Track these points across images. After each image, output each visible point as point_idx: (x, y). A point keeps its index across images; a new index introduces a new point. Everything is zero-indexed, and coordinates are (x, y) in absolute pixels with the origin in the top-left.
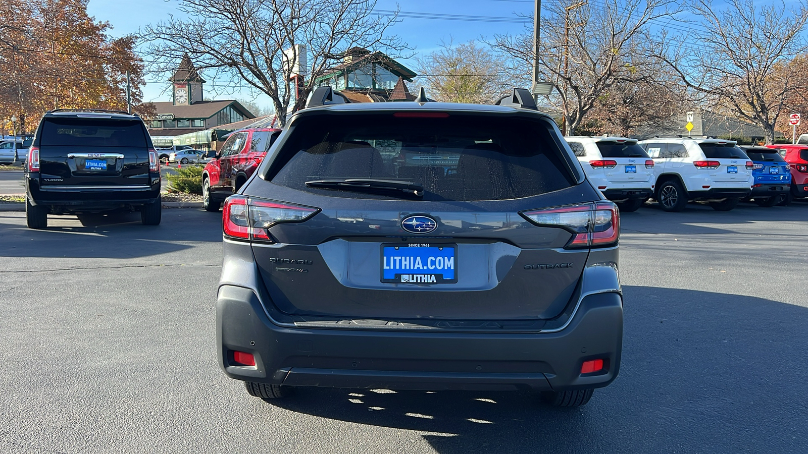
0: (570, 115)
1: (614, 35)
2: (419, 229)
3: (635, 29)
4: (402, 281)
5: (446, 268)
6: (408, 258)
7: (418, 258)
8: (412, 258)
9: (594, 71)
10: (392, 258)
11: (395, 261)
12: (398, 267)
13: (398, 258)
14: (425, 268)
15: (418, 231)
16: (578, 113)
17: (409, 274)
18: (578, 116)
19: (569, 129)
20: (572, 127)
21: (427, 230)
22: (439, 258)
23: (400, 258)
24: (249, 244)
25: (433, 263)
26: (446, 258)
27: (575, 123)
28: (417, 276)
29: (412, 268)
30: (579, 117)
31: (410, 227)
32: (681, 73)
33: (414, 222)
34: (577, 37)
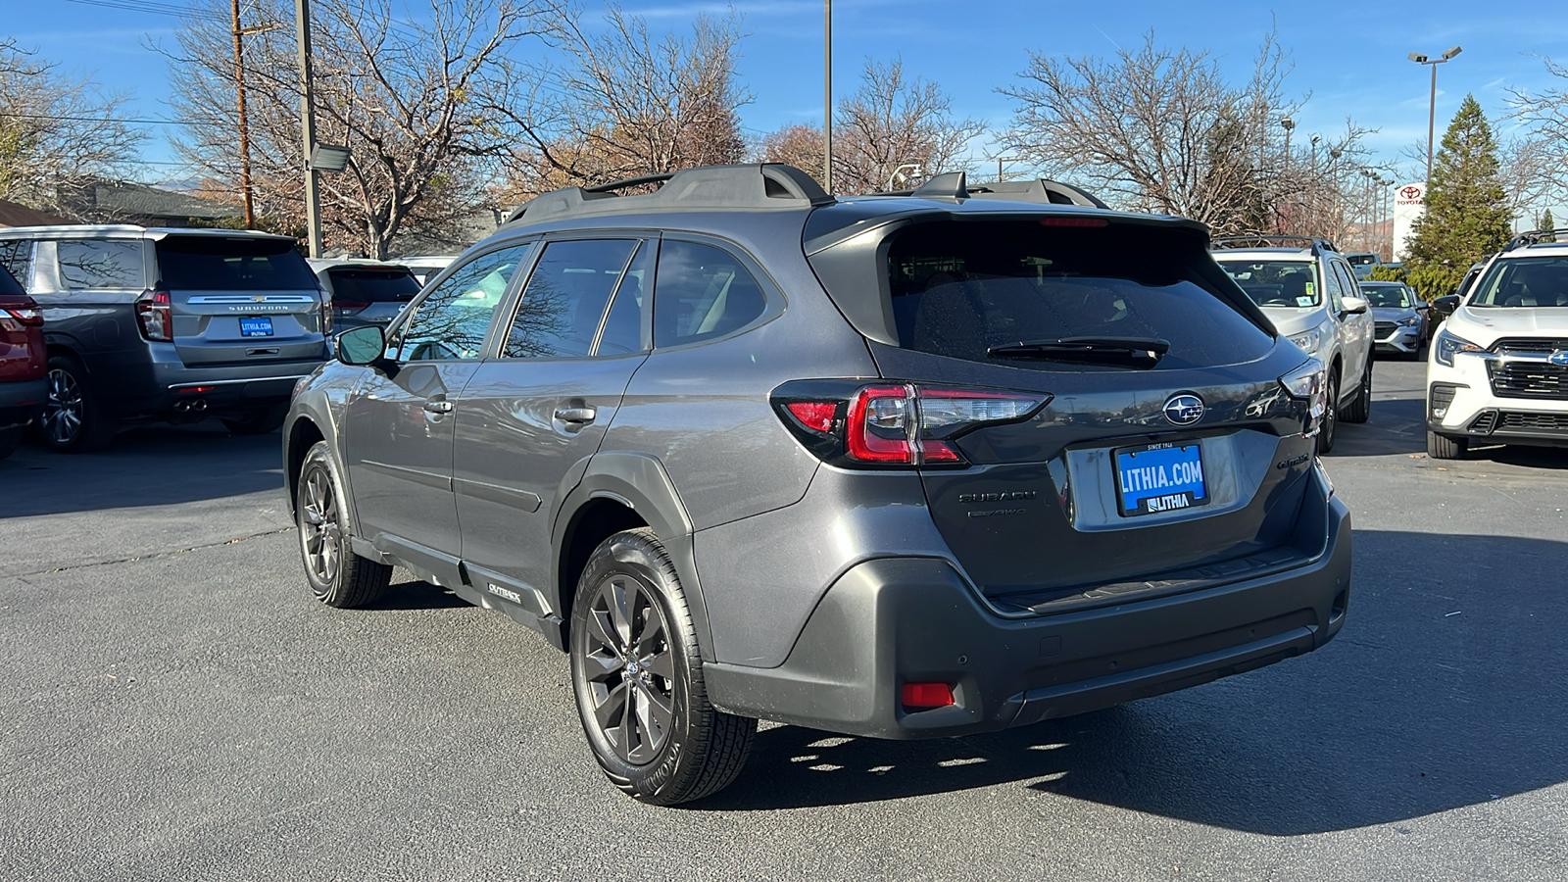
0: (377, 214)
1: (447, 63)
2: (1186, 417)
3: (485, 54)
4: (1150, 510)
5: (1194, 481)
6: (1148, 469)
7: (1161, 467)
8: (1153, 468)
9: (411, 129)
10: (1129, 471)
11: (1133, 475)
12: (1138, 489)
13: (1136, 472)
14: (1171, 483)
15: (1183, 420)
16: (393, 210)
17: (1156, 497)
18: (393, 216)
19: (378, 241)
20: (382, 237)
21: (1193, 418)
22: (1185, 464)
23: (1138, 470)
24: (915, 473)
25: (1180, 475)
26: (1191, 463)
27: (388, 230)
28: (1166, 498)
29: (1155, 486)
30: (396, 218)
31: (1173, 414)
32: (541, 144)
33: (1180, 407)
34: (371, 58)
